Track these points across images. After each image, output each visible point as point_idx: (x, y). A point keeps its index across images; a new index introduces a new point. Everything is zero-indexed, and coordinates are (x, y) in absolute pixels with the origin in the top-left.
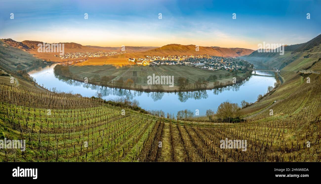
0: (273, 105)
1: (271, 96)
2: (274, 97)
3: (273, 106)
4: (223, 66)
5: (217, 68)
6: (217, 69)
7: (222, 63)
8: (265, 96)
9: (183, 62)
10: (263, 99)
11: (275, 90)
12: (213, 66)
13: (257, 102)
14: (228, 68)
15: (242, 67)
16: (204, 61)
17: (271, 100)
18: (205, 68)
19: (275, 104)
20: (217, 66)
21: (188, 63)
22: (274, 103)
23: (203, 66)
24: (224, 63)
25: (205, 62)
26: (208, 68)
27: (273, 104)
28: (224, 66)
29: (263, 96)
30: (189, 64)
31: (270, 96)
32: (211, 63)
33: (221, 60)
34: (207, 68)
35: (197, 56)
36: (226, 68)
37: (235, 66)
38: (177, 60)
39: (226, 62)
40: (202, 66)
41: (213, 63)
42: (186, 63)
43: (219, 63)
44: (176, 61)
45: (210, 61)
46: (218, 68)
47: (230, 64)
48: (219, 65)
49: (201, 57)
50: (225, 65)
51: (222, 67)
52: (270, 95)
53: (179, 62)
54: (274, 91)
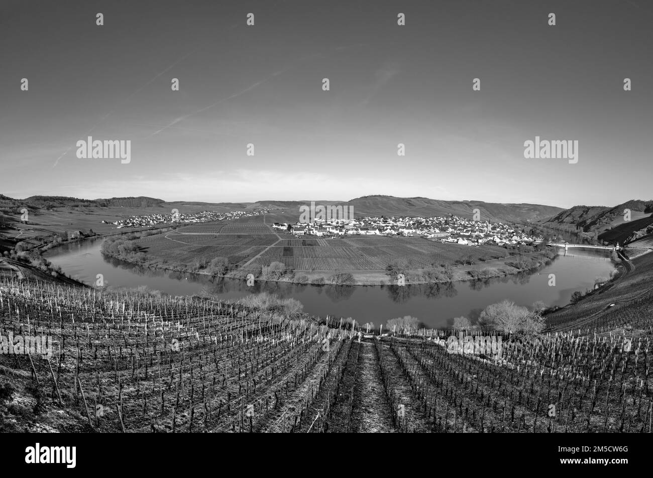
0: (609, 311)
1: (603, 294)
2: (609, 296)
3: (608, 314)
4: (491, 237)
5: (477, 241)
6: (478, 243)
7: (488, 232)
8: (588, 295)
9: (398, 230)
10: (584, 301)
11: (611, 284)
12: (470, 236)
13: (570, 305)
14: (504, 241)
15: (535, 240)
16: (448, 228)
17: (602, 302)
18: (449, 241)
19: (611, 309)
20: (478, 237)
21: (410, 231)
22: (609, 307)
23: (447, 237)
24: (493, 233)
25: (450, 230)
26: (458, 240)
27: (607, 309)
28: (494, 238)
29: (583, 294)
30: (413, 233)
31: (601, 295)
32: (465, 231)
33: (487, 227)
34: (456, 240)
35: (431, 219)
36: (498, 240)
37: (520, 237)
39: (498, 229)
40: (443, 238)
41: (467, 231)
42: (406, 231)
43: (482, 231)
45: (460, 228)
46: (480, 241)
47: (507, 234)
48: (482, 235)
49: (441, 220)
50: (495, 236)
51: (490, 240)
52: (600, 293)
54: (610, 286)
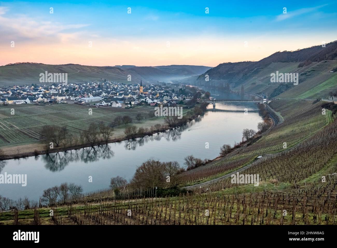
0: (256, 163)
1: (250, 146)
2: (257, 148)
3: (255, 166)
4: (143, 98)
5: (130, 104)
6: (131, 105)
7: (140, 94)
8: (237, 147)
9: (51, 98)
10: (232, 153)
11: (259, 136)
12: (123, 99)
13: (220, 157)
14: (155, 101)
15: (184, 99)
16: (101, 93)
17: (250, 154)
18: (103, 105)
19: (258, 161)
20: (131, 99)
21: (64, 98)
22: (256, 159)
23: (101, 102)
24: (145, 94)
25: (104, 94)
26: (111, 104)
27: (254, 161)
28: (146, 99)
29: (232, 146)
30: (66, 100)
31: (249, 147)
32: (118, 94)
33: (139, 89)
34: (109, 104)
35: (84, 85)
36: (150, 101)
37: (170, 96)
38: (36, 93)
39: (150, 91)
40: (97, 102)
41: (121, 95)
42: (59, 98)
43: (134, 94)
44: (35, 95)
45: (114, 92)
46: (133, 103)
47: (158, 95)
48: (135, 97)
49: (94, 85)
50: (147, 98)
51: (142, 102)
52: (248, 145)
53: (42, 97)
54: (258, 138)
